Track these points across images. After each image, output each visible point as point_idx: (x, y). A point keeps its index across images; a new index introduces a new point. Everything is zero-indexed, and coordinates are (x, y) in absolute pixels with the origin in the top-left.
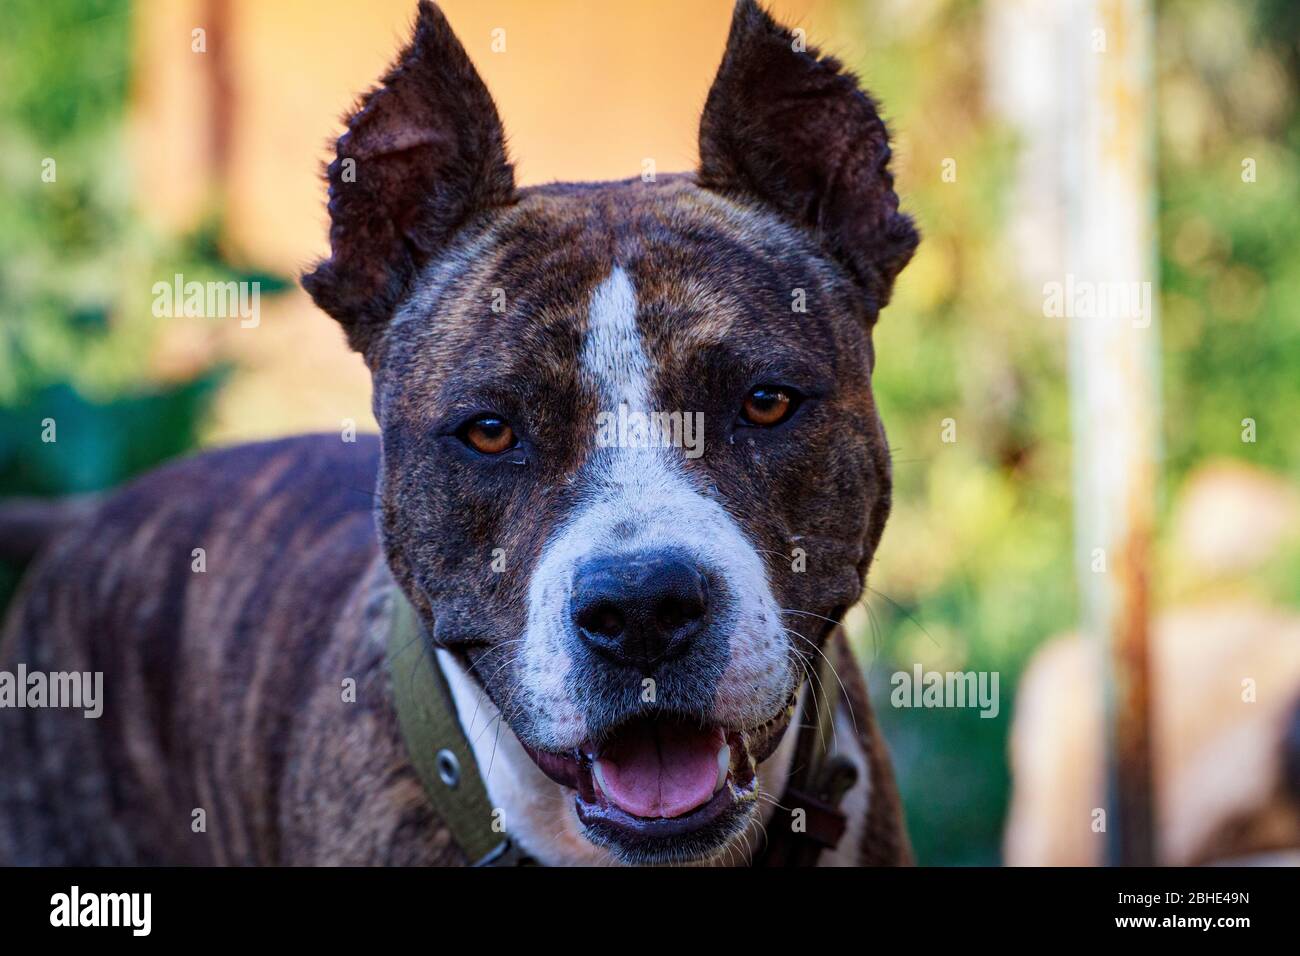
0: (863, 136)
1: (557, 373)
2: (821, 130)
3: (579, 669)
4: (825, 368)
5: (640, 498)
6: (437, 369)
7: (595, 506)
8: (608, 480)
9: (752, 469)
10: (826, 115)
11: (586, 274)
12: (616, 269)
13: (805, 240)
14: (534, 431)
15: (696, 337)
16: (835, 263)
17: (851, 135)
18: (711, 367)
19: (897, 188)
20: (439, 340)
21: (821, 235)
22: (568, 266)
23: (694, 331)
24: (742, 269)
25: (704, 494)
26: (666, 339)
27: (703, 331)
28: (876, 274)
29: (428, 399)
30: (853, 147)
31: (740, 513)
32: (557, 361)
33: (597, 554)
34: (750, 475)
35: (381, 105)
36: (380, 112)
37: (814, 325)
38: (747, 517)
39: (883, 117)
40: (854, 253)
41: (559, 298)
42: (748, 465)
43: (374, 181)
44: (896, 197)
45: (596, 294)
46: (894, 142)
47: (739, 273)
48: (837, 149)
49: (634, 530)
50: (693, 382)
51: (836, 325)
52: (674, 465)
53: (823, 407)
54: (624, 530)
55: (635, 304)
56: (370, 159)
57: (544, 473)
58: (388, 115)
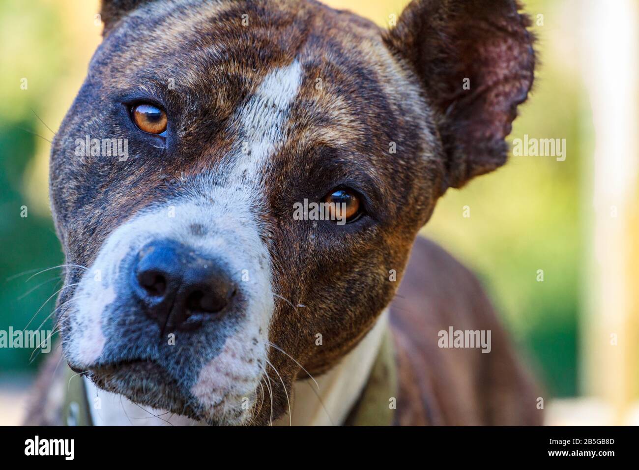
0: (516, 77)
1: (219, 106)
2: (495, 55)
3: (118, 304)
4: (393, 207)
5: (221, 216)
6: (140, 60)
7: (188, 204)
8: (207, 193)
9: (305, 243)
10: (504, 47)
11: (275, 55)
12: (296, 62)
13: (429, 116)
14: (181, 134)
15: (323, 135)
16: (440, 143)
17: (510, 71)
18: (321, 160)
19: (515, 124)
20: (152, 40)
21: (443, 120)
22: (265, 43)
23: (323, 131)
24: (377, 111)
25: (264, 239)
26: (301, 127)
27: (329, 134)
28: (463, 167)
29: (124, 76)
30: (506, 79)
31: (279, 267)
32: (224, 100)
33: (171, 237)
34: (301, 247)
37: (402, 176)
38: (281, 273)
39: (536, 74)
40: (457, 143)
41: (247, 60)
42: (304, 239)
44: (511, 129)
45: (274, 73)
46: (532, 94)
47: (374, 111)
48: (496, 74)
49: (205, 233)
50: (302, 163)
51: (417, 183)
52: (256, 210)
53: (375, 229)
54: (198, 230)
55: (296, 93)
57: (170, 165)
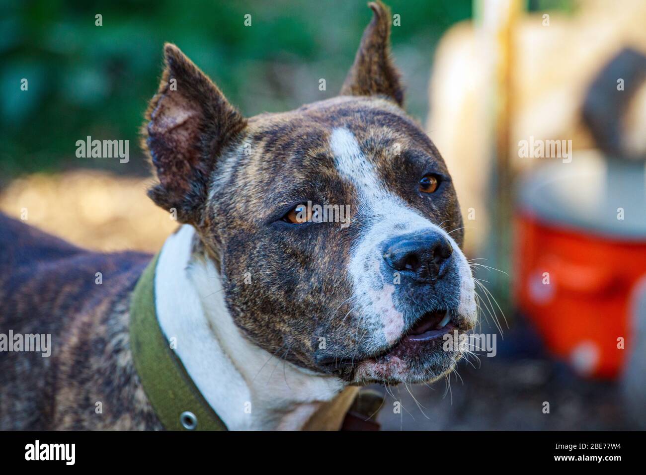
35: (164, 104)
36: (164, 108)
43: (172, 143)
56: (166, 132)
58: (169, 108)
